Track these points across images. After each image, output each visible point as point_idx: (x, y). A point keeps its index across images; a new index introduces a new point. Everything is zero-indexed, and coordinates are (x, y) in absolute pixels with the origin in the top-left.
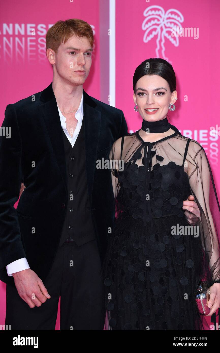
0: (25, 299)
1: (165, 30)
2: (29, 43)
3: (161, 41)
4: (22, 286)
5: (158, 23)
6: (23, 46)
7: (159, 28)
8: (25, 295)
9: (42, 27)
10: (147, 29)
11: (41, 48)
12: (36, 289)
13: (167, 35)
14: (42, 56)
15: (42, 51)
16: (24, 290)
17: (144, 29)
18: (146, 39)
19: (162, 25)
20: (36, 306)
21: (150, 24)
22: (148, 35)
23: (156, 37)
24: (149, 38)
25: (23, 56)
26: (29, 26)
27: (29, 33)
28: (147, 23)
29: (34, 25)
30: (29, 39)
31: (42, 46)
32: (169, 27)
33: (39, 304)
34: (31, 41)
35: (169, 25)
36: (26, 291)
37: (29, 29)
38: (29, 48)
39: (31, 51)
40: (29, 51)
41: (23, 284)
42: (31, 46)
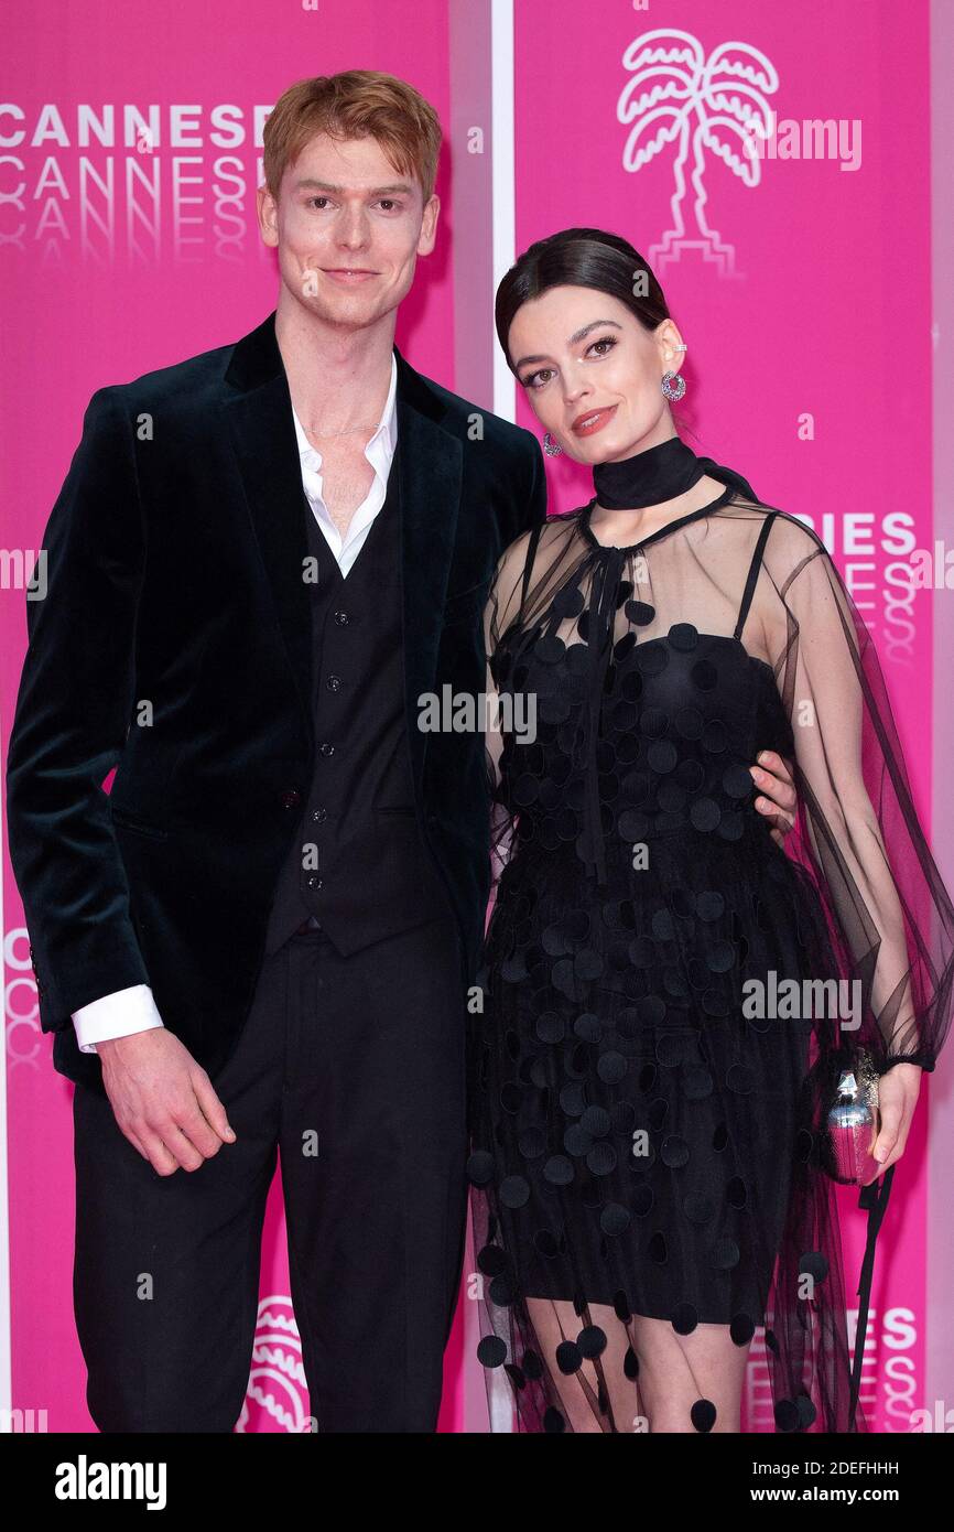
0: (138, 1138)
1: (706, 123)
2: (177, 180)
3: (690, 166)
4: (131, 1088)
5: (680, 95)
6: (155, 192)
7: (681, 116)
8: (140, 1122)
9: (227, 117)
10: (638, 118)
11: (224, 198)
12: (184, 1106)
13: (713, 142)
14: (230, 228)
15: (229, 208)
16: (138, 1105)
17: (624, 118)
18: (634, 160)
19: (696, 102)
20: (180, 1170)
21: (646, 101)
22: (641, 143)
23: (671, 149)
24: (645, 156)
25: (155, 231)
26: (177, 111)
27: (177, 141)
28: (635, 96)
29: (196, 110)
30: (177, 161)
31: (230, 188)
32: (723, 113)
33: (193, 1162)
34: (186, 170)
35: (720, 103)
36: (146, 1108)
37: (177, 126)
38: (178, 200)
39: (187, 210)
40: (177, 209)
41: (133, 1081)
42: (186, 190)
